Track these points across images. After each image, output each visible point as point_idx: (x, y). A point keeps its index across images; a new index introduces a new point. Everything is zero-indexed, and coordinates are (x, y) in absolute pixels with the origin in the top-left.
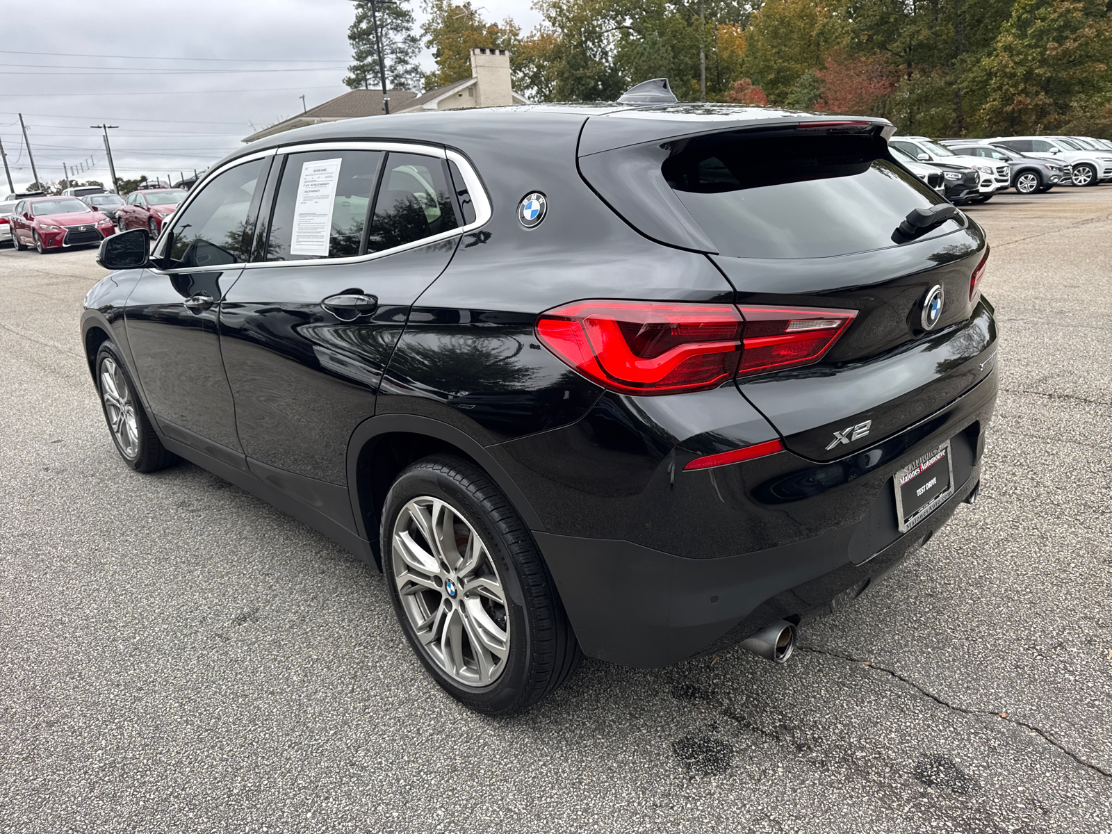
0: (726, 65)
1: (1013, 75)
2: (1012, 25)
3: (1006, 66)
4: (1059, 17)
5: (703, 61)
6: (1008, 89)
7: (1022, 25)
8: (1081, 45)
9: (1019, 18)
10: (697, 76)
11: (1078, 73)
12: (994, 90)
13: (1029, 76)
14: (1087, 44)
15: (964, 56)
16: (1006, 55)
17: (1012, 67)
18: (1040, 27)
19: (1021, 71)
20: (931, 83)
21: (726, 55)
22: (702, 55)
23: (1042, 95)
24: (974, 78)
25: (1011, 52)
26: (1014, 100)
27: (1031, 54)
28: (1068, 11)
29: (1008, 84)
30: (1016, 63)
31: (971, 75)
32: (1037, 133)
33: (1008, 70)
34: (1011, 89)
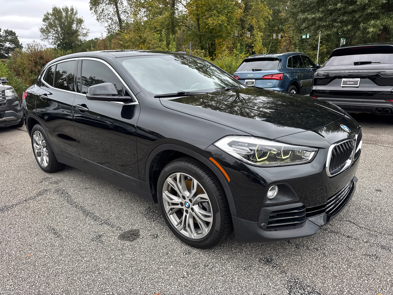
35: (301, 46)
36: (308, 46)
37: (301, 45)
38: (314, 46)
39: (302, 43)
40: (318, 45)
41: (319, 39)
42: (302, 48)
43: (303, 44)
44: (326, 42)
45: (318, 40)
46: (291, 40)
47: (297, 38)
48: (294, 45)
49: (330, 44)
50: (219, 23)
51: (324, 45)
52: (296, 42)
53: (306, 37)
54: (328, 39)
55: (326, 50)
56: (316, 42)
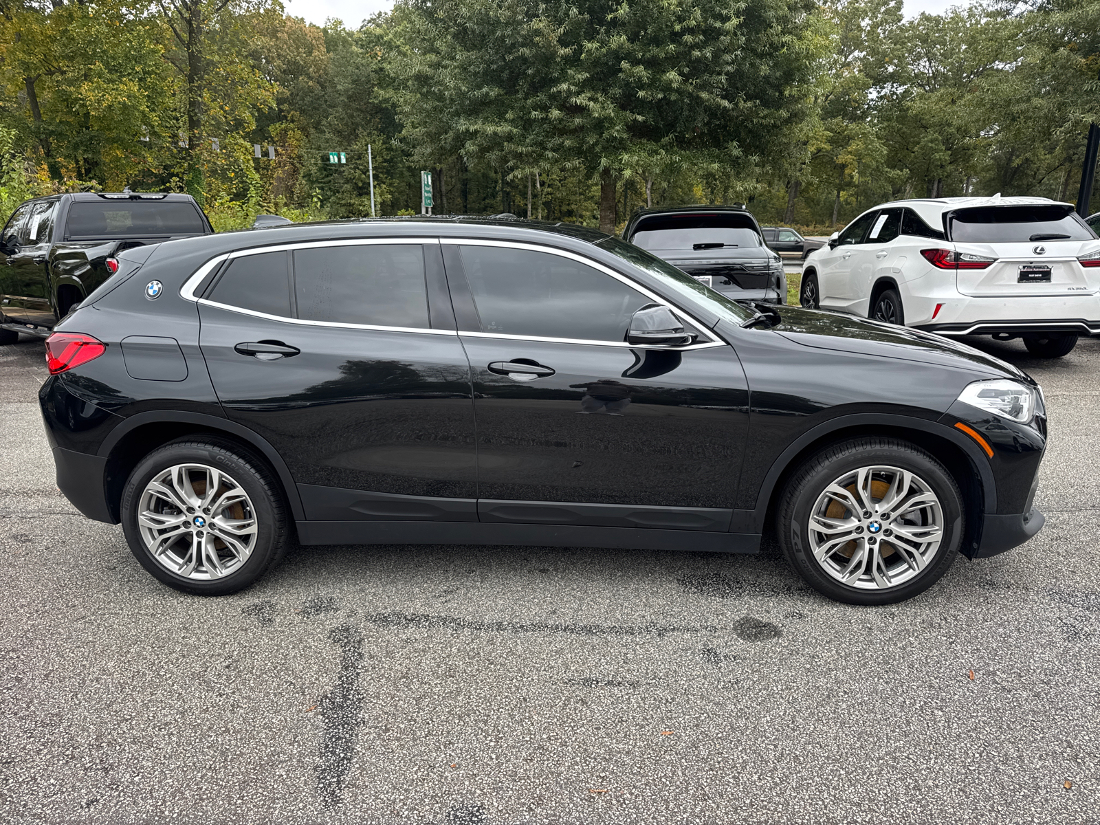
35: (324, 183)
36: (343, 183)
37: (326, 179)
38: (360, 185)
39: (328, 176)
40: (369, 183)
41: (371, 168)
42: (330, 189)
43: (329, 178)
44: (386, 178)
45: (368, 171)
46: (298, 165)
47: (313, 161)
48: (306, 179)
49: (396, 182)
50: (119, 103)
51: (384, 183)
52: (310, 171)
53: (339, 159)
54: (390, 170)
55: (389, 196)
56: (363, 176)
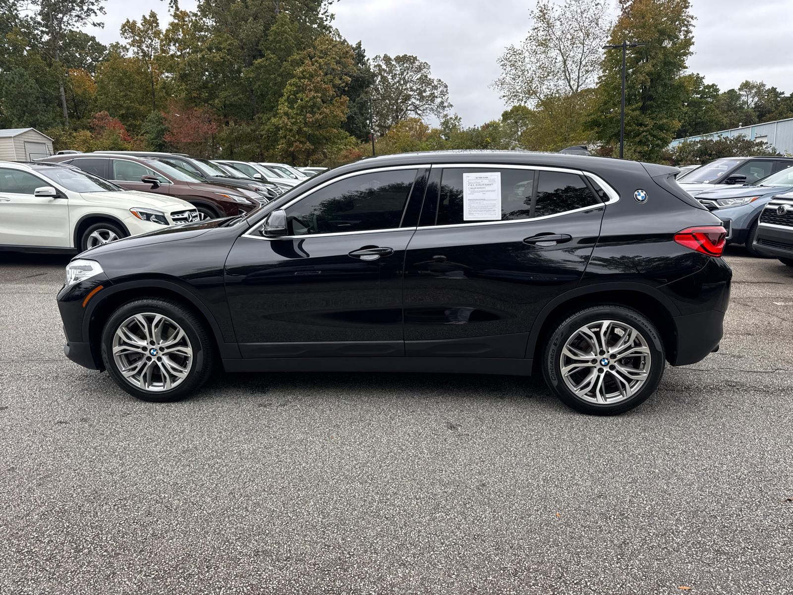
0: (81, 99)
1: (291, 130)
2: (285, 101)
3: (287, 125)
4: (310, 100)
5: (63, 94)
6: (290, 138)
7: (291, 102)
8: (323, 117)
9: (288, 97)
10: (60, 105)
11: (323, 132)
12: (281, 138)
13: (299, 131)
14: (326, 117)
15: (260, 115)
16: (286, 117)
17: (290, 125)
18: (301, 104)
19: (295, 128)
20: (243, 129)
21: (80, 92)
22: (62, 89)
23: (308, 144)
24: (269, 129)
25: (288, 116)
26: (293, 145)
27: (299, 119)
28: (314, 97)
29: (289, 135)
30: (291, 123)
31: (266, 127)
32: (309, 165)
33: (288, 127)
34: (292, 138)
